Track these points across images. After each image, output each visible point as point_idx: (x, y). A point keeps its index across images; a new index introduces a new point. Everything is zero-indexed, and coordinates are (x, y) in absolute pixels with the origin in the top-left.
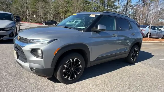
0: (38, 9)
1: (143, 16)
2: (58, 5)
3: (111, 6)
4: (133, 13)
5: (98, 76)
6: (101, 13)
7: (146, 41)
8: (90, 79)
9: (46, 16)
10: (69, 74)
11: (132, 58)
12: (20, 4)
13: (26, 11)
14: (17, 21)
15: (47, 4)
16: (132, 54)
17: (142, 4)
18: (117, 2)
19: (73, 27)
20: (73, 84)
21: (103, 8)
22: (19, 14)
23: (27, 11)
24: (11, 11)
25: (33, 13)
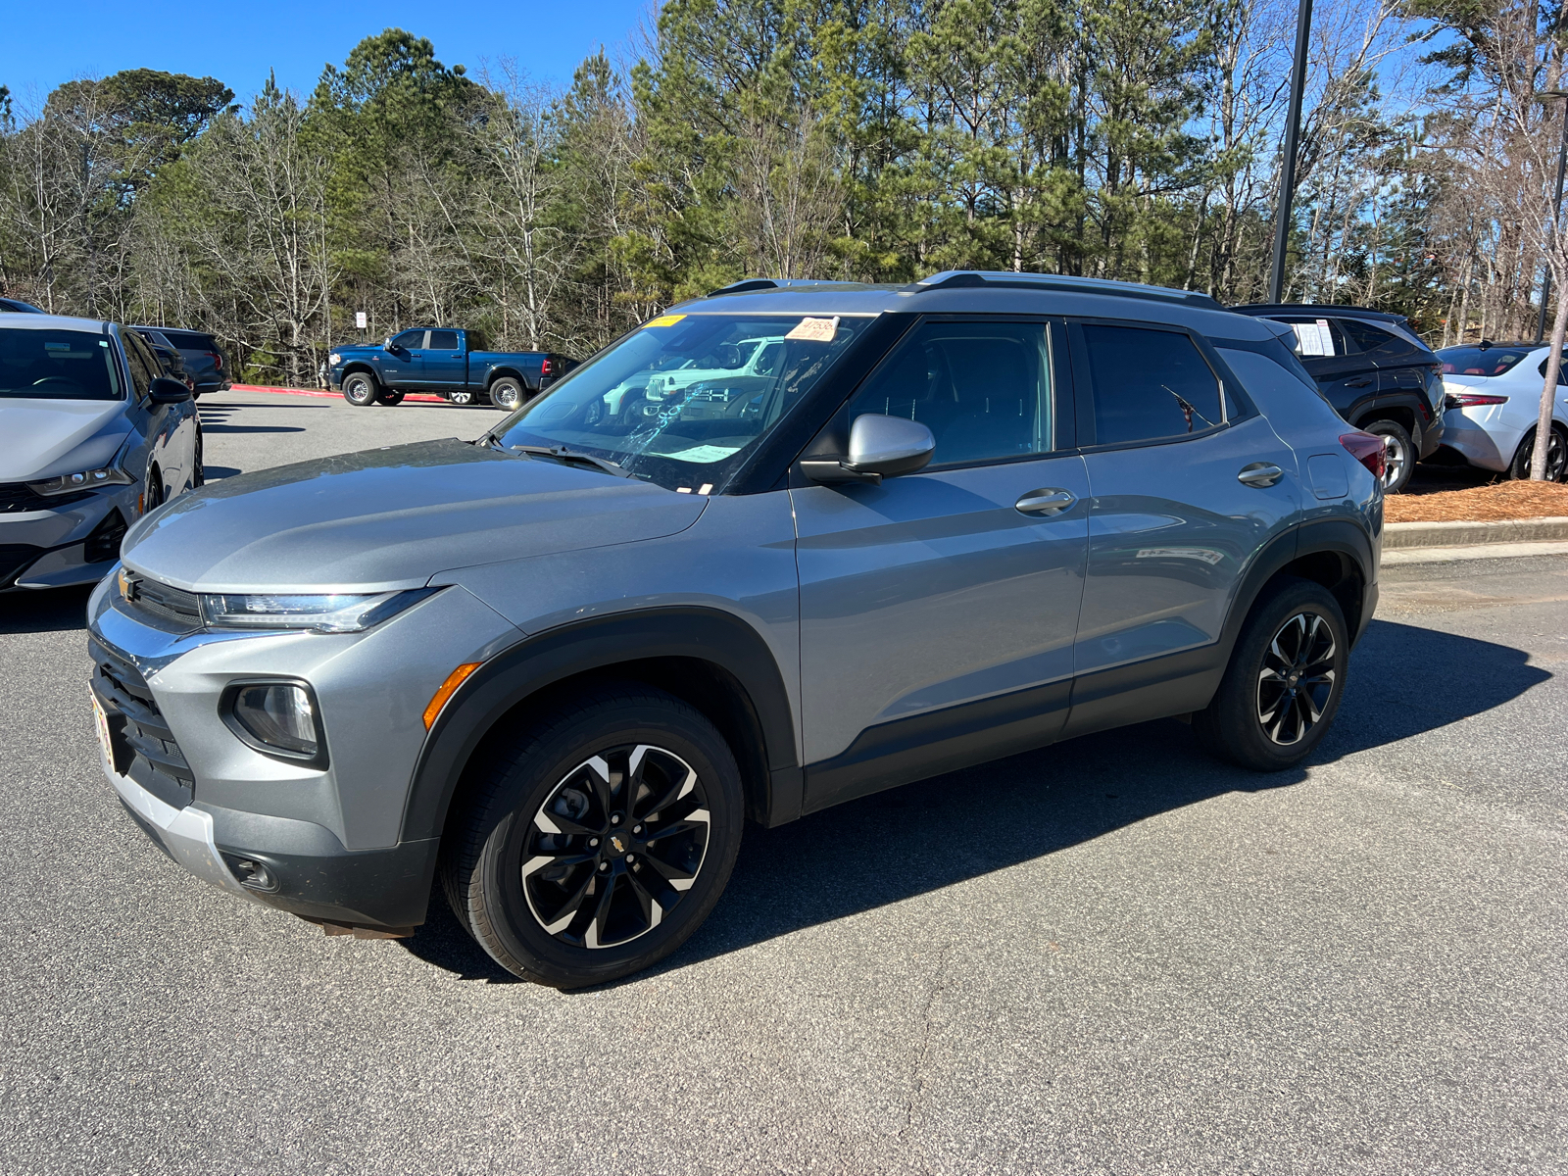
0: (393, 247)
1: (1510, 239)
2: (592, 192)
3: (1153, 162)
4: (1395, 212)
5: (884, 909)
6: (899, 299)
7: (1504, 516)
8: (804, 931)
9: (479, 314)
10: (591, 890)
11: (1265, 719)
12: (211, 207)
13: (276, 277)
14: (157, 402)
15: (483, 187)
16: (1266, 673)
17: (1492, 103)
18: (1210, 109)
19: (628, 448)
20: (639, 985)
21: (1061, 189)
22: (208, 307)
23: (285, 266)
24: (135, 284)
25: (345, 289)
